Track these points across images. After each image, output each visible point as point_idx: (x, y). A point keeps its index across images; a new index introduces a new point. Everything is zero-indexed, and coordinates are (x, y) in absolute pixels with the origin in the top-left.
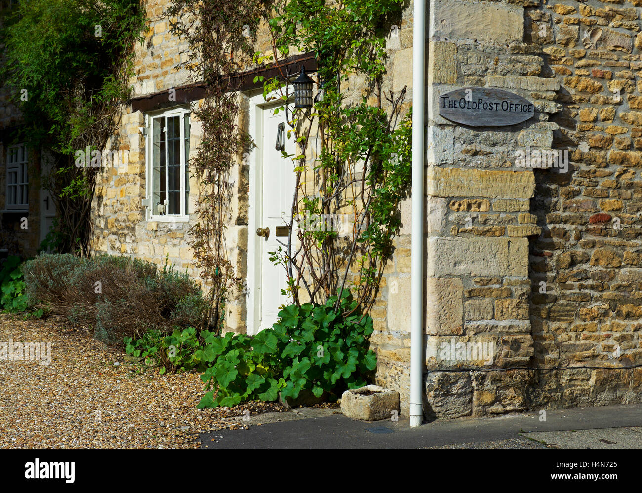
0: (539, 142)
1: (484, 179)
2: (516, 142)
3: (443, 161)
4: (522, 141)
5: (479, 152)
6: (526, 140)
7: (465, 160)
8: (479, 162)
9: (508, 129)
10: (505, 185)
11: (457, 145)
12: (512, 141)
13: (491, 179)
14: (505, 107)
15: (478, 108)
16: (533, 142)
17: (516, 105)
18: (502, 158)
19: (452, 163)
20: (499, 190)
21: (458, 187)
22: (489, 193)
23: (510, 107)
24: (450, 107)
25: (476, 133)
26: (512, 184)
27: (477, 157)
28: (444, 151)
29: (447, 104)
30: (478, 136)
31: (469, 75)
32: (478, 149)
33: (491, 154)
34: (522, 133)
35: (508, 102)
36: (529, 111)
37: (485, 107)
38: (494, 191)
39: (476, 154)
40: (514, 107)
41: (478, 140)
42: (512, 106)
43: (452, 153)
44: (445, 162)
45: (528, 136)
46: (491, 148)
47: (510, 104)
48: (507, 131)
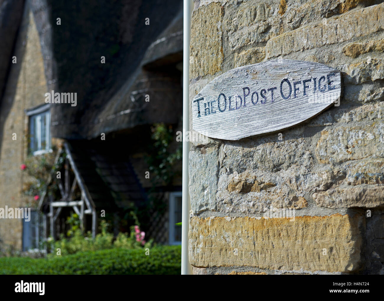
0: (356, 149)
1: (259, 235)
2: (312, 156)
3: (201, 206)
4: (323, 153)
5: (251, 185)
6: (330, 151)
7: (231, 201)
8: (251, 204)
9: (297, 132)
10: (294, 245)
11: (223, 176)
12: (305, 156)
13: (271, 234)
14: (286, 92)
15: (245, 106)
16: (344, 151)
17: (305, 82)
18: (291, 191)
19: (213, 208)
20: (284, 254)
21: (221, 250)
22: (268, 259)
23: (295, 90)
24: (206, 115)
25: (247, 150)
26: (307, 242)
27: (250, 194)
28: (204, 189)
29: (202, 110)
30: (252, 157)
31: (241, 49)
32: (251, 180)
33: (273, 186)
34: (325, 135)
35: (290, 79)
36: (330, 89)
37: (255, 101)
38: (275, 256)
39: (246, 189)
40: (301, 87)
41: (252, 163)
42: (297, 86)
43: (214, 192)
44: (204, 208)
45: (335, 139)
46: (274, 174)
47: (295, 84)
48: (296, 137)
